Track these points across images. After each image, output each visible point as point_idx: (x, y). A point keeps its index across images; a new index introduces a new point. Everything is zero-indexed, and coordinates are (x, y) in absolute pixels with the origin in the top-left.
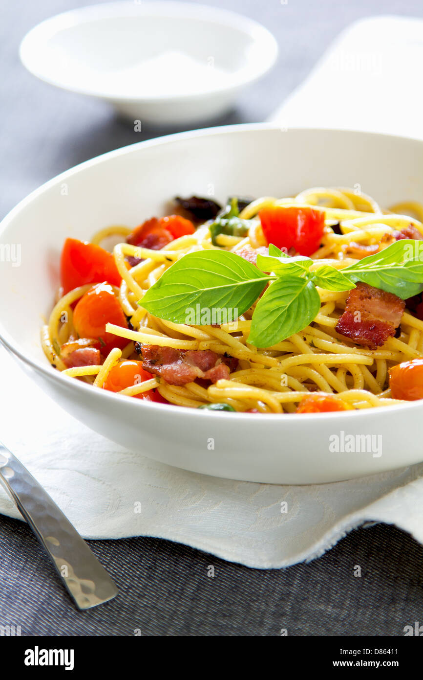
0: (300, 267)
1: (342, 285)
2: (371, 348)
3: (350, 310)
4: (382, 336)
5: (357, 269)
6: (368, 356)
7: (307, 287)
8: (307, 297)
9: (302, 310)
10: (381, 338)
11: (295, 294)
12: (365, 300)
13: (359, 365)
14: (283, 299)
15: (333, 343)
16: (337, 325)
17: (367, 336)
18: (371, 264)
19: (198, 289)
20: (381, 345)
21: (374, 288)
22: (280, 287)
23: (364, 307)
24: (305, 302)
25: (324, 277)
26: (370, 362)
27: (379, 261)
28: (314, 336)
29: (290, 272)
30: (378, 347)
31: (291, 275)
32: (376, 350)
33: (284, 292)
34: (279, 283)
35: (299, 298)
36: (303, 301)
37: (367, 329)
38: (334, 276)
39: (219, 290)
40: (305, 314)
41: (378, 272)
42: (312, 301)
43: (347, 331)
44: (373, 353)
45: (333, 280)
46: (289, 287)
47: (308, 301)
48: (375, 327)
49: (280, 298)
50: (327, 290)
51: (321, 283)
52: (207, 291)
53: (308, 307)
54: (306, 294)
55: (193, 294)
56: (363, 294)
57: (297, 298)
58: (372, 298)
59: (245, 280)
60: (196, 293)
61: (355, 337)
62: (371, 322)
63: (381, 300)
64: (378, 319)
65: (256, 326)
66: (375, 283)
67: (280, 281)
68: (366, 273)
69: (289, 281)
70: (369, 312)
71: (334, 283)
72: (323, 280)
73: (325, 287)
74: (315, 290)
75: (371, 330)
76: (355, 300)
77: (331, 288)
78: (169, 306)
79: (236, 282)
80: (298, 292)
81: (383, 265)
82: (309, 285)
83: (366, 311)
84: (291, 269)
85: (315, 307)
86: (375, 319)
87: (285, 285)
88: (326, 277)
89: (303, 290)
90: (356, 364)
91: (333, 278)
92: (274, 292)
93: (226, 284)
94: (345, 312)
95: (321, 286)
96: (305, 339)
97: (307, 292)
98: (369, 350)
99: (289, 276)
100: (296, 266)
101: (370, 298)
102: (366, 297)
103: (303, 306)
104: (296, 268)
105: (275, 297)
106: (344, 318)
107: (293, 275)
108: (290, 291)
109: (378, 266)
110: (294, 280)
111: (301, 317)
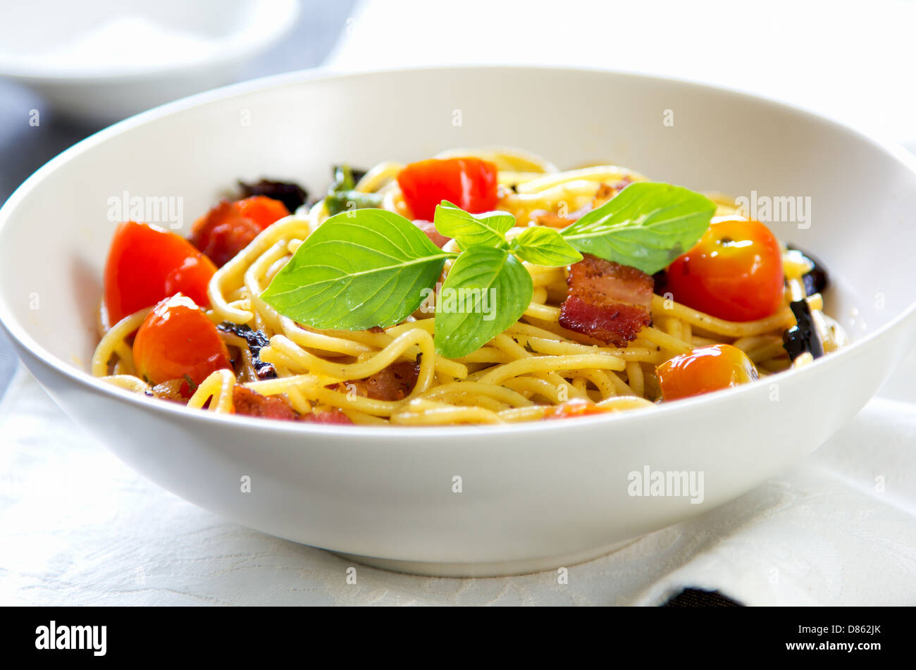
0: (493, 233)
1: (563, 255)
2: (617, 344)
3: (575, 293)
4: (633, 326)
5: (575, 234)
6: (616, 356)
7: (508, 262)
8: (512, 277)
9: (507, 295)
10: (631, 329)
11: (494, 273)
12: (593, 278)
13: (605, 371)
14: (477, 280)
15: (561, 341)
16: (561, 315)
17: (609, 327)
18: (595, 224)
19: (344, 274)
20: (632, 340)
21: (605, 260)
22: (470, 264)
23: (594, 287)
24: (511, 283)
25: (532, 246)
26: (620, 366)
27: (606, 218)
28: (528, 335)
29: (481, 240)
30: (629, 342)
31: (482, 245)
32: (626, 347)
33: (477, 271)
34: (468, 258)
35: (500, 279)
36: (506, 284)
37: (607, 319)
38: (548, 243)
39: (376, 274)
40: (513, 302)
41: (605, 236)
42: (519, 282)
43: (577, 324)
44: (623, 352)
45: (547, 249)
46: (482, 263)
47: (515, 281)
48: (618, 315)
49: (473, 279)
50: (540, 265)
51: (529, 254)
52: (360, 277)
53: (516, 291)
54: (510, 272)
55: (339, 281)
56: (590, 270)
57: (497, 278)
58: (604, 274)
59: (411, 259)
60: (344, 280)
61: (592, 331)
62: (611, 307)
63: (617, 278)
64: (620, 302)
65: (442, 325)
66: (603, 253)
67: (468, 254)
68: (587, 239)
69: (481, 254)
70: (604, 294)
71: (550, 252)
72: (532, 250)
73: (536, 260)
74: (521, 267)
75: (613, 320)
76: (580, 278)
77: (545, 261)
78: (307, 301)
79: (400, 263)
80: (497, 270)
81: (611, 224)
82: (510, 258)
83: (599, 292)
84: (481, 235)
85: (526, 290)
86: (616, 303)
87: (477, 260)
88: (536, 245)
89: (504, 266)
90: (601, 369)
91: (546, 245)
92: (462, 271)
93: (387, 266)
94: (569, 297)
95: (528, 260)
96: (516, 340)
97: (511, 269)
98: (615, 348)
99: (479, 247)
100: (489, 231)
101: (600, 275)
102: (595, 275)
103: (508, 289)
104: (488, 233)
105: (466, 278)
106: (568, 306)
107: (486, 245)
108: (486, 268)
109: (605, 227)
110: (487, 252)
111: (508, 306)
